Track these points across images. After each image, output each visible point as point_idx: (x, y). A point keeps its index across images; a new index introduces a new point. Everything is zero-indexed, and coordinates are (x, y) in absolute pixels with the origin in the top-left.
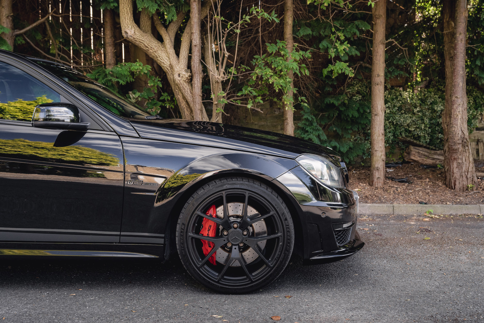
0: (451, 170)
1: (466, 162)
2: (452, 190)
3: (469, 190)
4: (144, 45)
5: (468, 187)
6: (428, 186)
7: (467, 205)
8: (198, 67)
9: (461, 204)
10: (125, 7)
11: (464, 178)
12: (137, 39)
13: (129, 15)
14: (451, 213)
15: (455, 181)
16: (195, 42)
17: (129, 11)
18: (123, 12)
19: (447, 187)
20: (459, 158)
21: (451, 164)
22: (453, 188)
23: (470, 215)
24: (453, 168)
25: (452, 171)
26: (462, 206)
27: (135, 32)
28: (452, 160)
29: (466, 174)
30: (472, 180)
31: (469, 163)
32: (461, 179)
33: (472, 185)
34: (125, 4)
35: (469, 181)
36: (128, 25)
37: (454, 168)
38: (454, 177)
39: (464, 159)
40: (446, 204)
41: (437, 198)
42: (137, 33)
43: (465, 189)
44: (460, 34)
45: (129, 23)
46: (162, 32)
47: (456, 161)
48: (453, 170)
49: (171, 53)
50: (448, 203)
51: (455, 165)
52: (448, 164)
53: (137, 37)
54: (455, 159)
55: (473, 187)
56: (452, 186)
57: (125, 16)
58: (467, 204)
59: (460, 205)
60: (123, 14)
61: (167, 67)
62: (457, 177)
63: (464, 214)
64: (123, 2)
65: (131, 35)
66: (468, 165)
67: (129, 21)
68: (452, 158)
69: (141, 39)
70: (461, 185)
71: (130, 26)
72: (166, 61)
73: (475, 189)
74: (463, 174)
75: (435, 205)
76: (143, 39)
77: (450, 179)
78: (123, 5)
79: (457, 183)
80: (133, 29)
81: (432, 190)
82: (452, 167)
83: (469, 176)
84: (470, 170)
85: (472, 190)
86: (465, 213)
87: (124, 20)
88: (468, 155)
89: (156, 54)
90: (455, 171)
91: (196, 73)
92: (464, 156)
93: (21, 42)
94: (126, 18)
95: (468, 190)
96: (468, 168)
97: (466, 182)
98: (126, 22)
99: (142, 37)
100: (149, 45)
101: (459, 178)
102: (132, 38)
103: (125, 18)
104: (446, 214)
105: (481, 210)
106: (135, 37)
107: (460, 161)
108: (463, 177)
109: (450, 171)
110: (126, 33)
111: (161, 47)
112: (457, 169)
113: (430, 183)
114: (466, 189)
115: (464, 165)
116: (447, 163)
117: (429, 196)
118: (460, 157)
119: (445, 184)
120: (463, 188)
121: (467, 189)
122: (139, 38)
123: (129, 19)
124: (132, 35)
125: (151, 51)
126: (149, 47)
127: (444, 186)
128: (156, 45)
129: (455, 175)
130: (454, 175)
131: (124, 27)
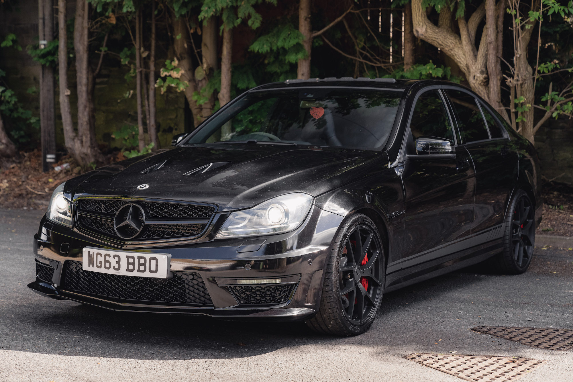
4: (438, 43)
8: (494, 68)
12: (429, 37)
17: (420, 7)
18: (415, 8)
27: (426, 30)
42: (429, 30)
45: (420, 20)
49: (467, 51)
53: (429, 36)
57: (416, 12)
60: (415, 10)
61: (464, 67)
65: (422, 33)
67: (420, 18)
69: (434, 36)
71: (421, 24)
72: (463, 60)
76: (436, 37)
80: (425, 27)
87: (416, 17)
89: (452, 52)
91: (492, 74)
93: (319, 44)
98: (418, 19)
99: (435, 34)
100: (444, 42)
102: (424, 37)
103: (416, 15)
106: (426, 35)
110: (417, 31)
111: (458, 43)
122: (431, 36)
123: (420, 15)
124: (424, 34)
125: (447, 49)
126: (443, 45)
128: (453, 41)
131: (415, 25)
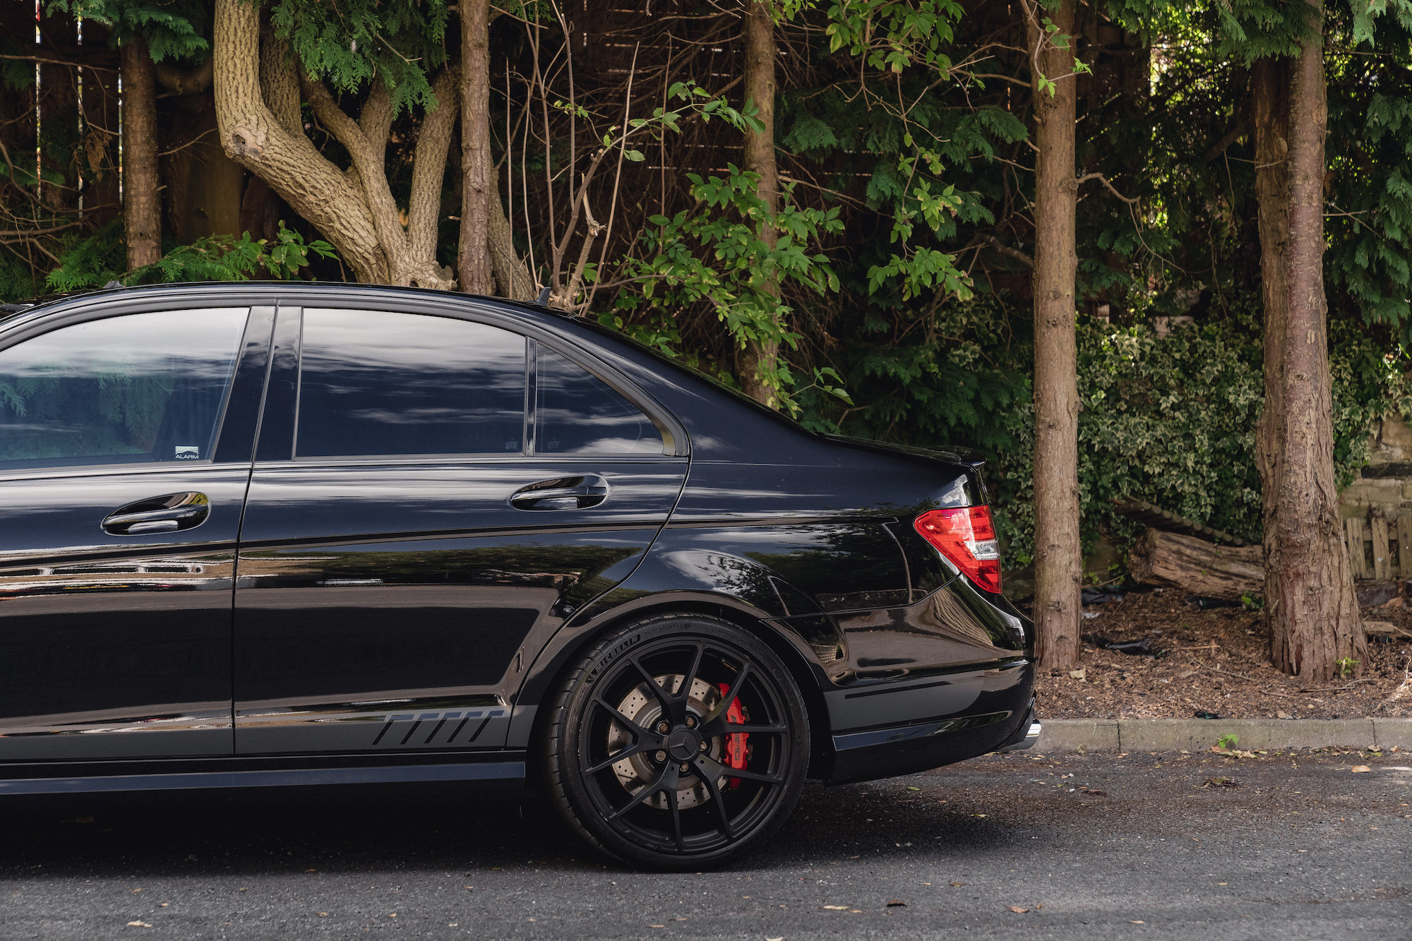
0: (1288, 612)
1: (1331, 585)
2: (1292, 677)
3: (1343, 676)
4: (293, 178)
5: (1339, 666)
6: (1219, 666)
7: (1336, 721)
8: (482, 262)
9: (1320, 718)
10: (238, 53)
11: (1328, 637)
12: (274, 160)
13: (251, 81)
14: (1289, 744)
15: (1300, 647)
16: (479, 180)
17: (250, 67)
18: (231, 69)
19: (1275, 666)
20: (1309, 572)
21: (1287, 591)
22: (1295, 670)
23: (1346, 750)
24: (1293, 605)
25: (1289, 616)
26: (1321, 722)
27: (267, 139)
28: (1289, 578)
29: (1334, 623)
30: (1352, 645)
31: (1341, 590)
32: (1317, 641)
33: (1349, 660)
34: (238, 43)
35: (1341, 646)
36: (248, 116)
37: (1297, 606)
38: (1296, 634)
39: (1325, 576)
40: (1276, 716)
41: (1247, 699)
42: (273, 140)
43: (1330, 674)
44: (1306, 178)
45: (249, 106)
46: (349, 134)
47: (1301, 584)
48: (1294, 616)
49: (385, 209)
50: (1281, 714)
51: (1299, 595)
52: (1277, 591)
53: (274, 156)
54: (1298, 575)
55: (1353, 666)
56: (1291, 665)
57: (235, 83)
58: (1335, 717)
59: (1316, 721)
60: (231, 76)
61: (366, 255)
62: (1306, 634)
63: (1329, 748)
64: (232, 38)
65: (255, 147)
66: (1337, 595)
67: (248, 102)
68: (1291, 574)
69: (286, 159)
70: (1317, 661)
71: (254, 118)
72: (364, 234)
73: (1361, 672)
74: (1325, 625)
75: (1243, 722)
76: (291, 162)
77: (1285, 642)
78: (231, 47)
79: (1306, 653)
80: (263, 129)
81: (1230, 678)
82: (1289, 603)
83: (1340, 633)
84: (1343, 613)
85: (1352, 676)
86: (1330, 743)
87: (234, 96)
88: (1336, 564)
89: (328, 209)
90: (1298, 616)
91: (476, 280)
92: (1325, 567)
94: (241, 90)
95: (1339, 677)
96: (1339, 605)
97: (1334, 650)
98: (240, 102)
99: (289, 154)
100: (308, 178)
101: (1312, 636)
102: (257, 159)
103: (237, 91)
104: (1275, 748)
105: (1377, 734)
106: (266, 153)
107: (1313, 583)
108: (1322, 634)
109: (1285, 614)
110: (239, 139)
111: (345, 186)
112: (1306, 607)
113: (1222, 657)
114: (1334, 674)
115: (1327, 596)
116: (1274, 593)
117: (1222, 695)
118: (1313, 569)
119: (1270, 658)
120: (1325, 669)
121: (1336, 674)
122: (278, 157)
123: (250, 94)
124: (260, 149)
125: (312, 198)
126: (306, 185)
127: (1266, 665)
128: (329, 178)
129: (1299, 628)
130: (1297, 628)
131: (230, 121)
